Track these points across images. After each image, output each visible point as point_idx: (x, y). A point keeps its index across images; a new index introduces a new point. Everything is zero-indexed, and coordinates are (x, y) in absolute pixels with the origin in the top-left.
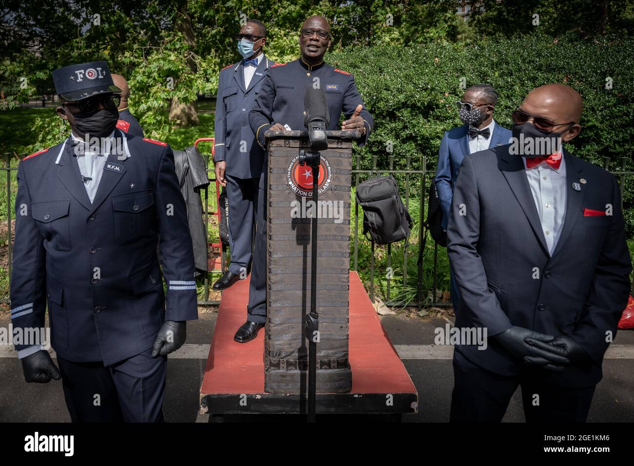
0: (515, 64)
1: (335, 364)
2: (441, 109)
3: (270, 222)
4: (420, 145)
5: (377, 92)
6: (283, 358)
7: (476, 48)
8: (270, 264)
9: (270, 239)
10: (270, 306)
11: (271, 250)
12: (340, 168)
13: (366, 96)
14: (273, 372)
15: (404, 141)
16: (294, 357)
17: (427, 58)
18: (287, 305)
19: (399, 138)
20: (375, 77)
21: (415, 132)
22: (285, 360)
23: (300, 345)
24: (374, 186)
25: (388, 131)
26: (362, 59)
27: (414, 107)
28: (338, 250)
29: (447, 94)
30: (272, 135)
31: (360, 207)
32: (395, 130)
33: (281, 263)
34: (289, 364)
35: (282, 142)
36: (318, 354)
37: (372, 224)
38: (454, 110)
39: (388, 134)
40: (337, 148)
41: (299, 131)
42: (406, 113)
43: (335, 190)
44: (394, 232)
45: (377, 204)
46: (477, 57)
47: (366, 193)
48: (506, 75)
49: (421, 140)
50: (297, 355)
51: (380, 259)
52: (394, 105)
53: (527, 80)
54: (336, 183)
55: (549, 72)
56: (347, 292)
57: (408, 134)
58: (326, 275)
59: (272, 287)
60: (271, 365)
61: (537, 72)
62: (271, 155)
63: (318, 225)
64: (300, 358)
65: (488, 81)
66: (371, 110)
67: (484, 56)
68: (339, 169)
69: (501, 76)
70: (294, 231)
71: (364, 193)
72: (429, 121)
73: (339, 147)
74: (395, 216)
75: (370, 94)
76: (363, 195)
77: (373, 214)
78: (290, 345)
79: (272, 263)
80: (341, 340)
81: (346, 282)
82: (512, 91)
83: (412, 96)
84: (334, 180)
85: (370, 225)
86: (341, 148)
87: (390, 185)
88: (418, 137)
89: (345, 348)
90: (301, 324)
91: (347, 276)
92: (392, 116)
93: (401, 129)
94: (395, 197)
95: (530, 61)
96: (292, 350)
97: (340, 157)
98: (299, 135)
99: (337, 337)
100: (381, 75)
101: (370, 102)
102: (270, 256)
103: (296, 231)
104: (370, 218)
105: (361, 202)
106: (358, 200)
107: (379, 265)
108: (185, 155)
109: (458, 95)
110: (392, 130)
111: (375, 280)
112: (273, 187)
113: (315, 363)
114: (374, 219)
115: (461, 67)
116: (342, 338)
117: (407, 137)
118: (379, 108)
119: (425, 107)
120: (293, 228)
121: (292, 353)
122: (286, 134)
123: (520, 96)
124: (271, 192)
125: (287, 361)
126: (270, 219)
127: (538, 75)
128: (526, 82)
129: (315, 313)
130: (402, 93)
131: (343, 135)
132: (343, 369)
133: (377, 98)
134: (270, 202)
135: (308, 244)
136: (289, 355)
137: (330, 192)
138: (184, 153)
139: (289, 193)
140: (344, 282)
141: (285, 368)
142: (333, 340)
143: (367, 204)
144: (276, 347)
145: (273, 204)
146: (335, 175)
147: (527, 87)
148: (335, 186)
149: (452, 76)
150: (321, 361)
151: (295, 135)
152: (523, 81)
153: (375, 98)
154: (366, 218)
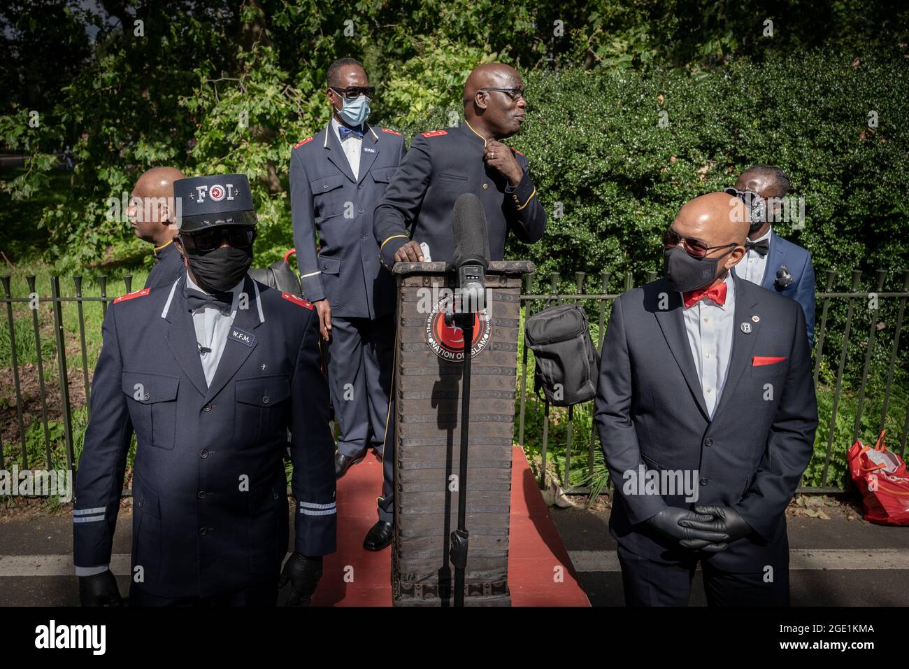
0: (785, 107)
1: (490, 590)
2: (664, 182)
3: (401, 397)
4: (627, 242)
5: (564, 157)
6: (418, 582)
7: (726, 76)
8: (401, 456)
9: (401, 421)
10: (400, 513)
11: (402, 437)
12: (504, 317)
13: (547, 161)
14: (405, 600)
15: (603, 236)
16: (434, 581)
17: (646, 96)
18: (423, 512)
19: (595, 231)
20: (561, 127)
21: (619, 222)
22: (421, 585)
23: (441, 565)
24: (552, 319)
25: (579, 219)
26: (543, 96)
27: (622, 180)
28: (497, 435)
29: (673, 159)
30: (405, 271)
31: (530, 352)
32: (590, 218)
33: (416, 454)
34: (426, 590)
35: (419, 280)
36: (466, 577)
37: (547, 377)
38: (682, 185)
39: (578, 225)
40: (500, 287)
41: (444, 263)
42: (609, 190)
43: (495, 349)
44: (578, 390)
45: (556, 348)
46: (726, 93)
47: (540, 332)
48: (771, 127)
49: (628, 235)
50: (437, 578)
51: (556, 423)
52: (591, 178)
53: (802, 136)
54: (496, 340)
55: (838, 122)
56: (508, 493)
57: (610, 224)
58: (479, 470)
59: (404, 488)
60: (403, 591)
61: (820, 123)
62: (403, 300)
63: (471, 401)
64: (441, 581)
65: (741, 136)
66: (554, 184)
67: (736, 91)
68: (501, 319)
69: (762, 128)
70: (434, 409)
71: (537, 331)
72: (643, 203)
73: (502, 286)
74: (582, 365)
75: (553, 159)
76: (535, 335)
77: (550, 362)
78: (428, 564)
79: (404, 454)
80: (496, 557)
81: (506, 480)
82: (776, 155)
83: (622, 163)
84: (493, 335)
85: (544, 379)
86: (506, 288)
87: (576, 317)
88: (624, 229)
89: (503, 568)
90: (443, 537)
91: (508, 471)
92: (586, 194)
93: (599, 217)
94: (582, 337)
95: (810, 102)
96: (431, 571)
97: (503, 300)
98: (444, 269)
99: (493, 554)
100: (570, 124)
101: (552, 171)
102: (401, 444)
103: (437, 409)
104: (544, 368)
105: (532, 344)
106: (528, 342)
107: (556, 433)
108: (272, 276)
109: (690, 160)
110: (584, 218)
111: (549, 455)
112: (406, 347)
113: (463, 589)
114: (550, 370)
115: (700, 111)
116: (500, 554)
117: (607, 230)
118: (566, 181)
119: (638, 180)
120: (434, 406)
121: (431, 575)
122: (424, 268)
123: (788, 163)
124: (403, 353)
125: (424, 587)
126: (402, 393)
127: (821, 127)
128: (801, 138)
129: (464, 530)
130: (604, 158)
131: (509, 269)
132: (499, 596)
133: (564, 165)
134: (402, 369)
135: (455, 426)
136: (426, 579)
137: (487, 352)
138: (269, 272)
139: (428, 355)
140: (504, 479)
141: (421, 594)
142: (487, 558)
143: (540, 347)
144: (409, 568)
145: (406, 372)
146: (496, 328)
147: (801, 147)
148: (496, 343)
149: (684, 128)
150: (470, 586)
151: (439, 270)
152: (796, 137)
153: (560, 165)
154: (538, 369)
